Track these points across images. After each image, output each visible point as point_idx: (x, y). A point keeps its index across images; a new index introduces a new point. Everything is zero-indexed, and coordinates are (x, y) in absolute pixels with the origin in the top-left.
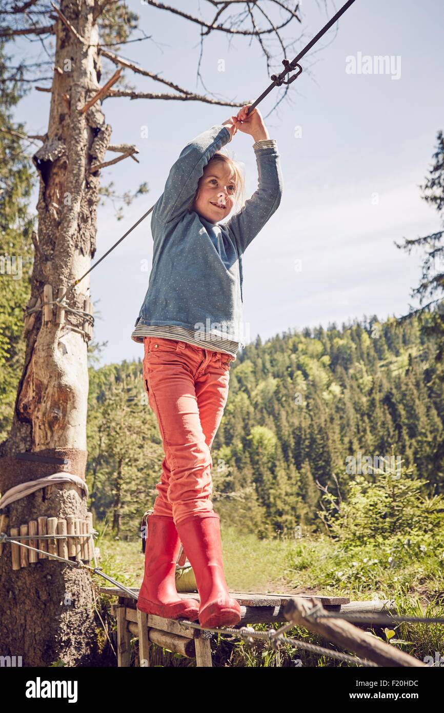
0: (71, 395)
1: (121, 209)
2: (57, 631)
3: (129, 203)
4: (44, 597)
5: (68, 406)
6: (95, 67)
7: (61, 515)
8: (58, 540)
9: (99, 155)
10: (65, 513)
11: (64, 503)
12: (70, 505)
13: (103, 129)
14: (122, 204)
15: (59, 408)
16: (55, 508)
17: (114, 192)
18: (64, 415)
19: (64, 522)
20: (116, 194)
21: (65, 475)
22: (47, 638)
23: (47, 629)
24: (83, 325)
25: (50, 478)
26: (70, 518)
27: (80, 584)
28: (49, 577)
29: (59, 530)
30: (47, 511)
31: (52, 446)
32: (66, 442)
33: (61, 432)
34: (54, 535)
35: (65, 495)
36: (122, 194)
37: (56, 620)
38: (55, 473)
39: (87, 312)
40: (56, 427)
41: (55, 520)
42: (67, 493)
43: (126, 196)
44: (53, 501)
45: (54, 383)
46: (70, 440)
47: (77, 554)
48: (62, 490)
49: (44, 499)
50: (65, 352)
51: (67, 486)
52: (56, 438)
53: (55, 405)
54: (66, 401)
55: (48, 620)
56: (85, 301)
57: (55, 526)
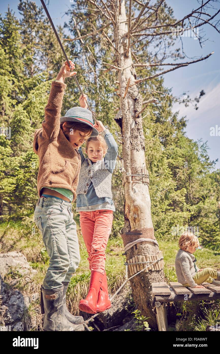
0: (139, 208)
1: (196, 105)
2: (150, 298)
3: (198, 102)
4: (143, 285)
5: (139, 212)
6: (132, 74)
7: (143, 254)
8: (143, 264)
9: (138, 109)
10: (144, 254)
11: (143, 249)
12: (146, 250)
13: (138, 98)
14: (195, 102)
15: (136, 214)
16: (140, 252)
17: (190, 99)
18: (138, 216)
19: (144, 257)
20: (191, 100)
21: (142, 239)
22: (147, 300)
23: (146, 297)
24: (142, 179)
25: (137, 241)
26: (146, 255)
27: (157, 280)
28: (142, 278)
29: (142, 260)
30: (138, 253)
31: (136, 228)
32: (141, 226)
33: (138, 223)
34: (141, 262)
35: (143, 247)
36: (194, 99)
37: (149, 294)
38: (138, 238)
39: (143, 173)
40: (137, 221)
41: (141, 257)
42: (144, 246)
43: (196, 99)
44: (139, 249)
45: (132, 205)
46: (143, 225)
47: (152, 269)
48: (142, 245)
49: (136, 248)
50: (135, 192)
51: (144, 243)
52: (137, 225)
53: (134, 213)
54: (137, 210)
55: (146, 294)
56: (142, 169)
57: (141, 259)
